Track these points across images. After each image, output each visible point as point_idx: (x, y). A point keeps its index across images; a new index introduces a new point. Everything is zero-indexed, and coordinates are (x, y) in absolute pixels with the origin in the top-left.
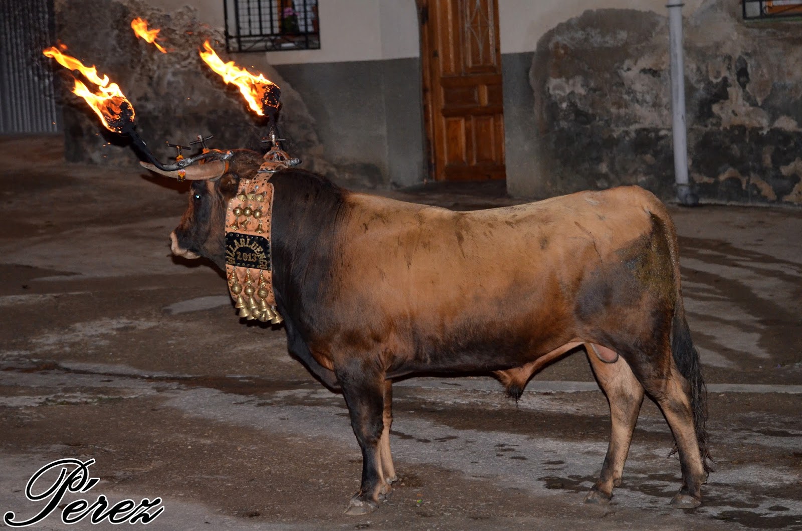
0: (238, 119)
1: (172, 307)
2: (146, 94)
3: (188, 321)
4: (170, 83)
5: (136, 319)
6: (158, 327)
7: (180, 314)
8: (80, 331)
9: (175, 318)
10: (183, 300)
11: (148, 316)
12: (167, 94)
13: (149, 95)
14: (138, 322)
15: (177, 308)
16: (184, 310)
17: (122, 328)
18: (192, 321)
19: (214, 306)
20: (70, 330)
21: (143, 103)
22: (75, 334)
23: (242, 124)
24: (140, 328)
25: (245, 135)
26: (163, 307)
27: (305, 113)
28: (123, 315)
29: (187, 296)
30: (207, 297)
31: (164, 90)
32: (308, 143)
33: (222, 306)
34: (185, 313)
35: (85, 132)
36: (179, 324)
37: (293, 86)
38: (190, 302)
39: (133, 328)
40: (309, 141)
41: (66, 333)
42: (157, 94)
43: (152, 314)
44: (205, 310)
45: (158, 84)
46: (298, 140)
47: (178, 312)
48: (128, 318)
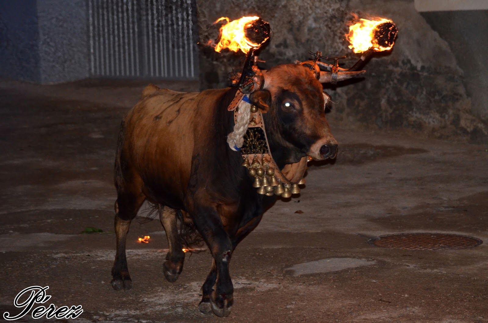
0: (382, 69)
1: (295, 267)
2: (285, 41)
3: (310, 284)
4: (310, 30)
5: (256, 280)
6: (277, 289)
7: (302, 276)
8: (195, 291)
9: (298, 280)
10: (308, 261)
11: (269, 277)
12: (308, 40)
13: (288, 42)
14: (257, 283)
15: (301, 269)
16: (308, 272)
17: (240, 289)
18: (315, 284)
19: (340, 269)
20: (185, 289)
21: (282, 49)
22: (190, 293)
23: (385, 75)
24: (259, 289)
25: (388, 86)
26: (285, 267)
27: (454, 64)
28: (242, 275)
29: (312, 257)
30: (332, 259)
31: (305, 35)
32: (455, 97)
33: (349, 269)
34: (308, 276)
35: (221, 78)
36: (300, 287)
37: (441, 35)
38: (316, 263)
39: (252, 289)
40: (456, 94)
41: (181, 292)
42: (297, 40)
43: (273, 276)
44: (330, 273)
45: (298, 29)
46: (444, 93)
47: (301, 273)
48: (247, 278)
